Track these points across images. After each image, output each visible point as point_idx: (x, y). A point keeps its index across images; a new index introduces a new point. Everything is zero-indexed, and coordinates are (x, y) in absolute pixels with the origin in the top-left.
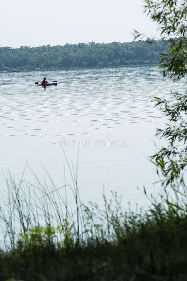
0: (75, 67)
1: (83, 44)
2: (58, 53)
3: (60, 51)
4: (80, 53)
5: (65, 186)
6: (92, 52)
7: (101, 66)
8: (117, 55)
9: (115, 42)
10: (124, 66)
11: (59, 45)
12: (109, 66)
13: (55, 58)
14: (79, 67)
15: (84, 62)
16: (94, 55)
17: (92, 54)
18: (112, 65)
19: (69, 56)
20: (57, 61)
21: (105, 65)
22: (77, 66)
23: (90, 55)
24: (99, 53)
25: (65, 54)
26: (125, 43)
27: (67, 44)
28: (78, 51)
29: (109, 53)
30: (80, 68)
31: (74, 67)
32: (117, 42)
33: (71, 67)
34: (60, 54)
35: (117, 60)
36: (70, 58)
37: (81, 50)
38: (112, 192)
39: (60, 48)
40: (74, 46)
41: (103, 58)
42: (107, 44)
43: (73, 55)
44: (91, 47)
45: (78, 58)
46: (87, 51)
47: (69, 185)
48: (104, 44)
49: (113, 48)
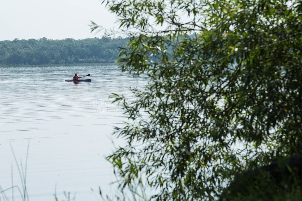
0: (25, 64)
1: (34, 40)
2: (6, 49)
3: (9, 47)
4: (30, 49)
5: (13, 187)
6: (44, 49)
7: (53, 64)
8: (71, 53)
9: (68, 39)
10: (78, 64)
11: (7, 40)
12: (62, 64)
13: (2, 54)
14: (29, 64)
15: (34, 59)
16: (45, 52)
17: (44, 51)
18: (66, 63)
19: (18, 52)
20: (5, 58)
21: (57, 63)
22: (27, 63)
23: (42, 52)
24: (52, 49)
25: (14, 49)
26: (79, 40)
27: (16, 39)
28: (29, 47)
29: (62, 50)
30: (30, 65)
31: (23, 64)
32: (71, 39)
33: (20, 64)
34: (8, 50)
35: (71, 57)
36: (19, 54)
37: (31, 46)
38: (64, 192)
39: (8, 43)
40: (24, 41)
41: (56, 55)
42: (60, 40)
43: (23, 51)
44: (43, 43)
45: (28, 54)
46: (38, 47)
47: (16, 186)
48: (57, 40)
49: (66, 45)
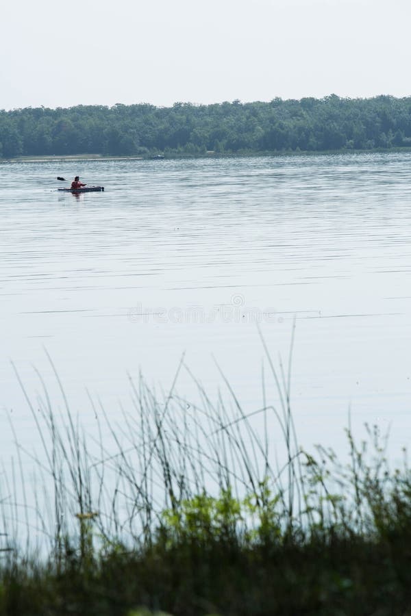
0: (294, 149)
1: (312, 99)
2: (256, 120)
3: (262, 115)
4: (305, 119)
5: (265, 409)
6: (332, 117)
7: (351, 148)
8: (387, 125)
9: (382, 96)
10: (402, 148)
11: (259, 102)
12: (370, 148)
13: (249, 130)
14: (303, 149)
15: (312, 140)
16: (335, 124)
17: (333, 122)
18: (376, 146)
19: (281, 126)
20: (254, 137)
21: (359, 147)
22: (298, 148)
23: (327, 125)
24: (348, 119)
25: (272, 120)
26: (404, 98)
27: (277, 99)
28: (302, 115)
29: (370, 120)
30: (305, 152)
31: (290, 149)
32: (388, 96)
33: (284, 149)
34: (260, 121)
35: (386, 134)
36: (283, 129)
37: (307, 111)
38: (366, 425)
39: (261, 107)
40: (292, 103)
41: (356, 130)
42: (366, 99)
43: (289, 123)
44: (330, 106)
45: (301, 129)
46: (321, 115)
47: (272, 407)
48: (358, 99)
49: (378, 110)
